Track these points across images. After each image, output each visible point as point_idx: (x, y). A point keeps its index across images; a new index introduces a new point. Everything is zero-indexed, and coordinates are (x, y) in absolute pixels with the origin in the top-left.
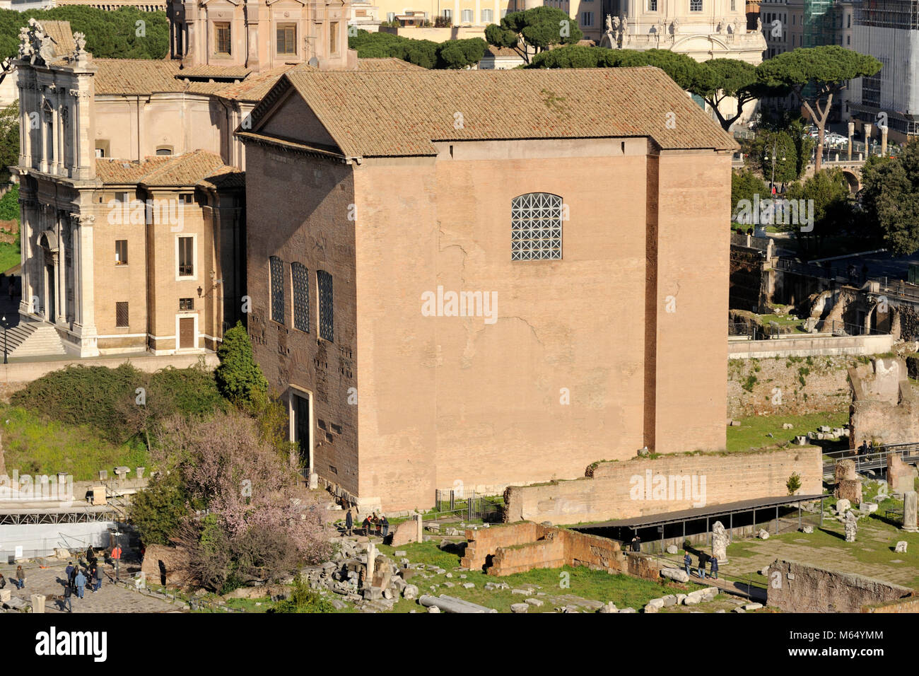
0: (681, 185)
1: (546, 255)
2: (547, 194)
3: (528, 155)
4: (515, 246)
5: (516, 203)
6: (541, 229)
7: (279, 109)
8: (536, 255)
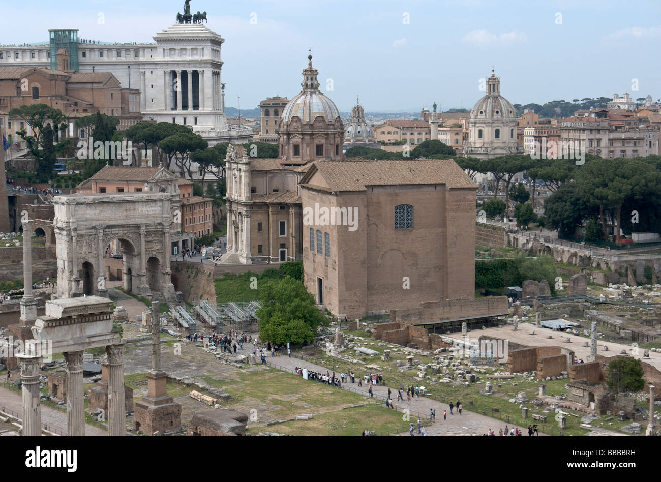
0: (457, 201)
1: (407, 227)
2: (408, 205)
3: (400, 191)
4: (396, 224)
5: (396, 208)
6: (406, 218)
7: (313, 175)
8: (404, 227)
